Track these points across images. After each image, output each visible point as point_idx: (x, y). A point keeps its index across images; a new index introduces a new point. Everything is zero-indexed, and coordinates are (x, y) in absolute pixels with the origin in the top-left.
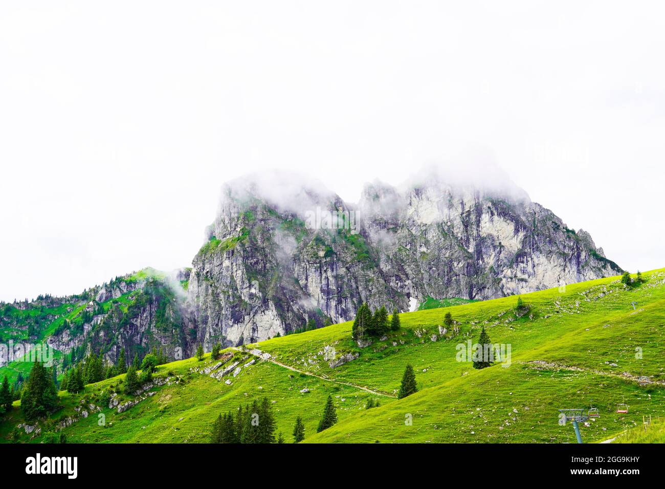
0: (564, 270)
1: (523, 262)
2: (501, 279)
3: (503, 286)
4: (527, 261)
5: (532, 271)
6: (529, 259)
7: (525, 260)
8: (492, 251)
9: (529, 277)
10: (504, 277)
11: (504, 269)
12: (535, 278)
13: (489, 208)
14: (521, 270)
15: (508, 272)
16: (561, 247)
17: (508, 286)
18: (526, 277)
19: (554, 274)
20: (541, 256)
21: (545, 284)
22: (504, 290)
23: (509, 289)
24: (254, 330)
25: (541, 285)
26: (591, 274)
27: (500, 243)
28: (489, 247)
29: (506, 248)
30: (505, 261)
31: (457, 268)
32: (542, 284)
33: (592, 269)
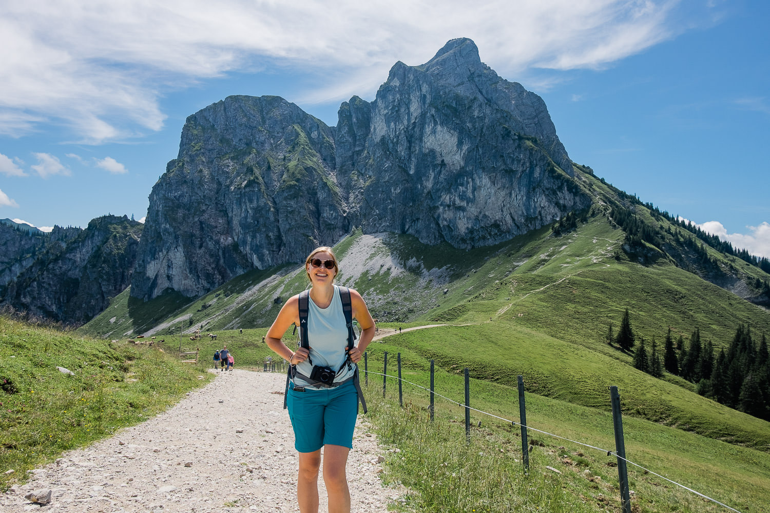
0: (511, 194)
1: (462, 185)
2: (438, 208)
3: (439, 216)
4: (468, 183)
5: (471, 197)
6: (470, 180)
7: (465, 182)
8: (431, 171)
9: (467, 205)
10: (441, 205)
11: (442, 194)
12: (474, 206)
13: (433, 116)
14: (460, 195)
15: (446, 198)
16: (509, 161)
17: (445, 216)
18: (464, 204)
19: (497, 199)
20: (484, 177)
21: (487, 213)
22: (440, 222)
23: (446, 220)
24: (169, 267)
25: (481, 216)
26: (543, 199)
27: (443, 161)
28: (429, 166)
29: (448, 166)
30: (445, 184)
31: (394, 195)
32: (483, 213)
33: (544, 191)
